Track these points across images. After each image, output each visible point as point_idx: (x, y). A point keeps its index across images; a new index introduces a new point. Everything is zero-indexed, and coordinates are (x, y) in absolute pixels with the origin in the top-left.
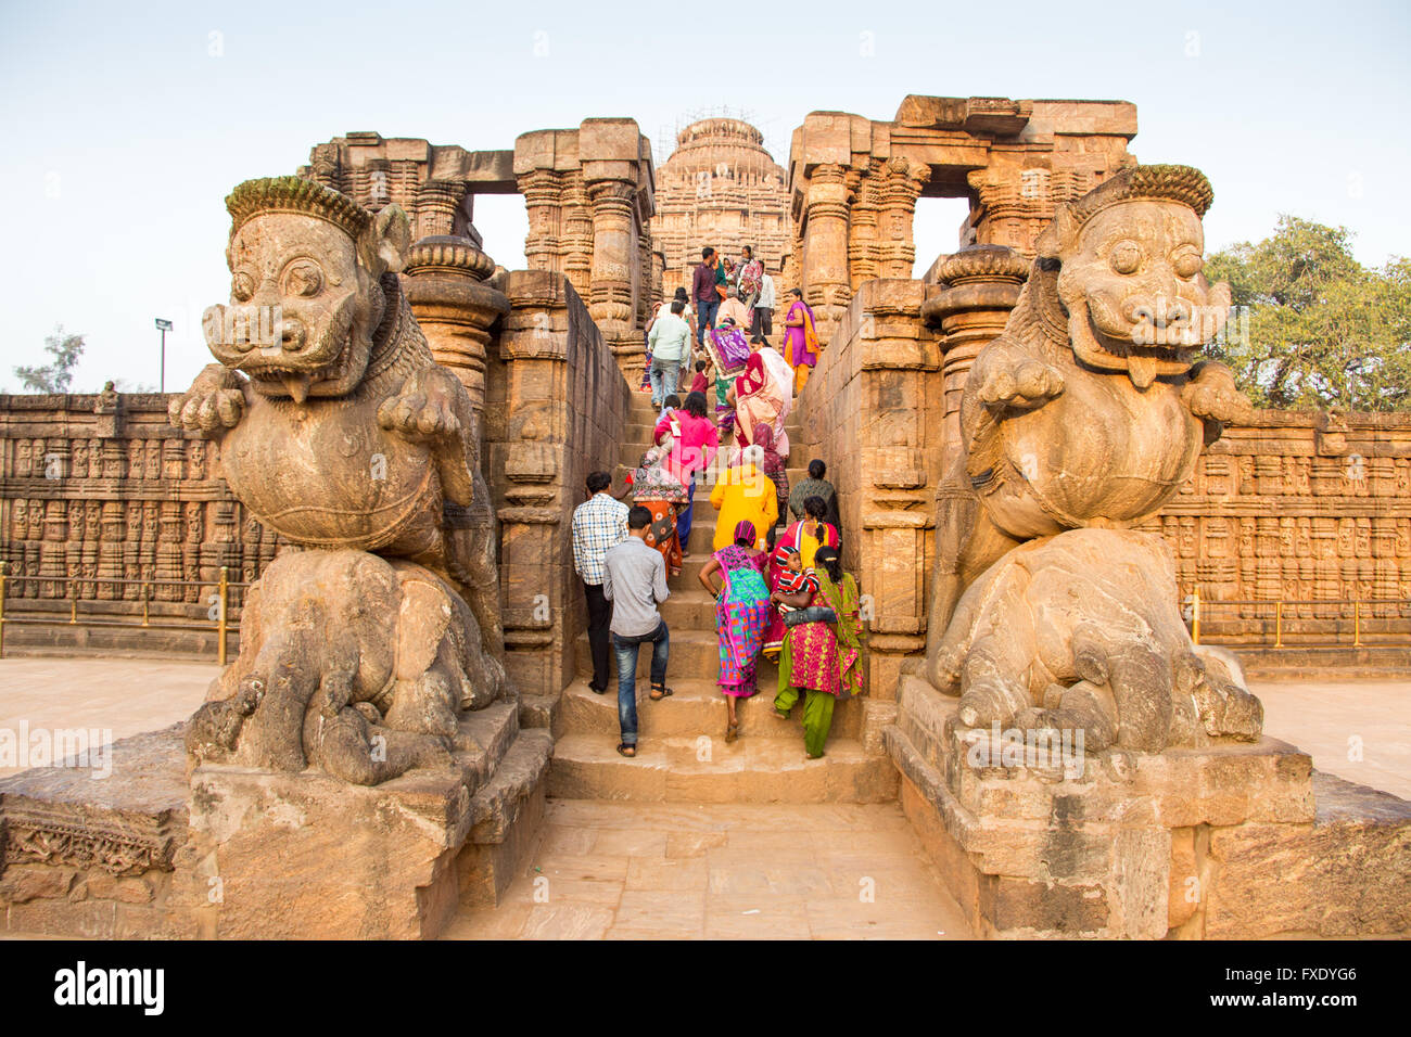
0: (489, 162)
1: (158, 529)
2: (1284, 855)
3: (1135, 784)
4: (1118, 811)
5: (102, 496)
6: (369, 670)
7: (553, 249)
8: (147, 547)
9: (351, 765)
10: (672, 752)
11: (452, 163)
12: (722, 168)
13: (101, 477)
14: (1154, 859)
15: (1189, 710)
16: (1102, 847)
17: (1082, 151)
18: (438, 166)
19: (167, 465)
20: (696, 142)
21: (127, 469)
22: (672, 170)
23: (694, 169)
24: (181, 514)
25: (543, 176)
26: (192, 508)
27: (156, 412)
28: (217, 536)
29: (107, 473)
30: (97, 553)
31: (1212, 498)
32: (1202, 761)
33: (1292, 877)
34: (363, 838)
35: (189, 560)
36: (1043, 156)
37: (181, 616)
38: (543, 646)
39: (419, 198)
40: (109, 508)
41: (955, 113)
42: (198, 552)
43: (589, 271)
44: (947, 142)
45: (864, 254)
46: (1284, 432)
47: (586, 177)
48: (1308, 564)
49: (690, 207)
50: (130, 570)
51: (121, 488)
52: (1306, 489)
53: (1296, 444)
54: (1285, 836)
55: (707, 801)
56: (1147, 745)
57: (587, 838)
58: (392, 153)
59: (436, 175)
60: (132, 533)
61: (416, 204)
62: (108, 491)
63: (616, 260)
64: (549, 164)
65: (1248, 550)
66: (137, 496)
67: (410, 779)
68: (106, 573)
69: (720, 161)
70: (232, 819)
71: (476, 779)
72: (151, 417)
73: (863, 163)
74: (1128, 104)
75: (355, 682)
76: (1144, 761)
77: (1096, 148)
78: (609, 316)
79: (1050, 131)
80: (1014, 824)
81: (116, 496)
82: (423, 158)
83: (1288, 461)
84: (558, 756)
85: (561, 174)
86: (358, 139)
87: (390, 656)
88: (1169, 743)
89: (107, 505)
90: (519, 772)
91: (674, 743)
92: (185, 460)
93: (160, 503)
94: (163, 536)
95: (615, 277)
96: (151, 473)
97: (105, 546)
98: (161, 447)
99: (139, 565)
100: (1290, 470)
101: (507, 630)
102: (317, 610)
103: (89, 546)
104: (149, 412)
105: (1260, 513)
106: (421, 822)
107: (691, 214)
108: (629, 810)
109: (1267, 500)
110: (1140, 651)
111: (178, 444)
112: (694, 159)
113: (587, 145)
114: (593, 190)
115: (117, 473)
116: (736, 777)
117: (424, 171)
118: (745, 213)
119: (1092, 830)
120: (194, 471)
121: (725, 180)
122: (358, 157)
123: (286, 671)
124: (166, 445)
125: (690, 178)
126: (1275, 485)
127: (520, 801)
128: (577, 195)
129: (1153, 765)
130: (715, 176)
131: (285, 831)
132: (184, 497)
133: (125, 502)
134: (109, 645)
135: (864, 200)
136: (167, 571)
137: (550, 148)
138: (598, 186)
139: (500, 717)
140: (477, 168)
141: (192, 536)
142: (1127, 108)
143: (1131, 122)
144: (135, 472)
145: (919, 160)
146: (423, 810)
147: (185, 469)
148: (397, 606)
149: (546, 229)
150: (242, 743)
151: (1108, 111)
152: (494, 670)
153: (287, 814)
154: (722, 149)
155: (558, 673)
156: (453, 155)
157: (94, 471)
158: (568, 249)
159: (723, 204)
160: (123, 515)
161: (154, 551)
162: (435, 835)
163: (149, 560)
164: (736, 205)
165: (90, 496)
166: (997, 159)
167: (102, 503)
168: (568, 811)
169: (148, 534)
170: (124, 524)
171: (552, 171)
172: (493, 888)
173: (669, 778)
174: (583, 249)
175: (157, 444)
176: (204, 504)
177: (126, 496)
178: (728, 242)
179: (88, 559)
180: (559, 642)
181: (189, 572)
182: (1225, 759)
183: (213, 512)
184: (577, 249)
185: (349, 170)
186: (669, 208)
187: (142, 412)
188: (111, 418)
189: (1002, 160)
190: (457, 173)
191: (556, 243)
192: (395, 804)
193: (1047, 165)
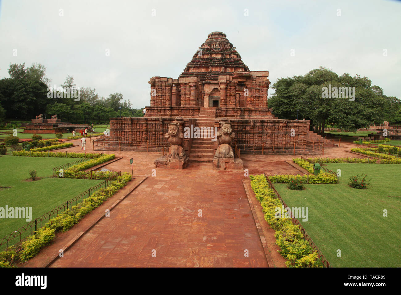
0: (176, 80)
1: (137, 135)
2: (232, 164)
4: (222, 161)
8: (135, 137)
9: (178, 158)
14: (224, 164)
16: (220, 163)
17: (261, 79)
18: (168, 81)
19: (137, 127)
21: (132, 127)
22: (206, 44)
24: (140, 133)
25: (184, 84)
27: (136, 120)
28: (144, 136)
29: (130, 128)
30: (129, 138)
31: (268, 132)
32: (227, 159)
33: (233, 166)
34: (179, 163)
35: (141, 139)
38: (188, 150)
40: (130, 132)
41: (241, 75)
42: (142, 138)
43: (190, 97)
44: (241, 78)
45: (228, 95)
47: (189, 85)
48: (281, 140)
50: (133, 140)
51: (132, 130)
52: (281, 130)
53: (280, 124)
56: (224, 158)
58: (162, 79)
59: (168, 83)
61: (166, 87)
62: (130, 130)
63: (193, 96)
64: (184, 82)
65: (273, 138)
66: (134, 131)
68: (130, 140)
70: (171, 162)
71: (185, 160)
73: (228, 82)
74: (268, 71)
77: (263, 78)
78: (193, 104)
80: (215, 162)
82: (166, 80)
85: (186, 83)
86: (157, 78)
87: (179, 152)
93: (137, 132)
95: (194, 99)
96: (135, 128)
98: (137, 124)
99: (134, 139)
100: (280, 128)
101: (185, 149)
102: (175, 149)
103: (128, 137)
109: (276, 132)
110: (224, 152)
113: (189, 80)
114: (190, 87)
116: (203, 161)
117: (166, 82)
120: (141, 127)
122: (157, 80)
123: (174, 153)
126: (277, 130)
128: (188, 87)
132: (140, 131)
135: (229, 87)
136: (138, 140)
140: (174, 81)
141: (141, 135)
143: (268, 74)
145: (236, 81)
148: (179, 149)
149: (184, 91)
150: (171, 157)
151: (264, 73)
152: (185, 153)
153: (174, 161)
155: (189, 153)
156: (170, 80)
157: (128, 128)
167: (129, 131)
169: (135, 135)
170: (132, 134)
172: (186, 167)
173: (198, 161)
176: (142, 132)
181: (141, 140)
183: (144, 133)
184: (188, 94)
185: (156, 82)
187: (134, 120)
188: (130, 121)
190: (171, 82)
191: (186, 93)
192: (181, 161)
193: (255, 81)
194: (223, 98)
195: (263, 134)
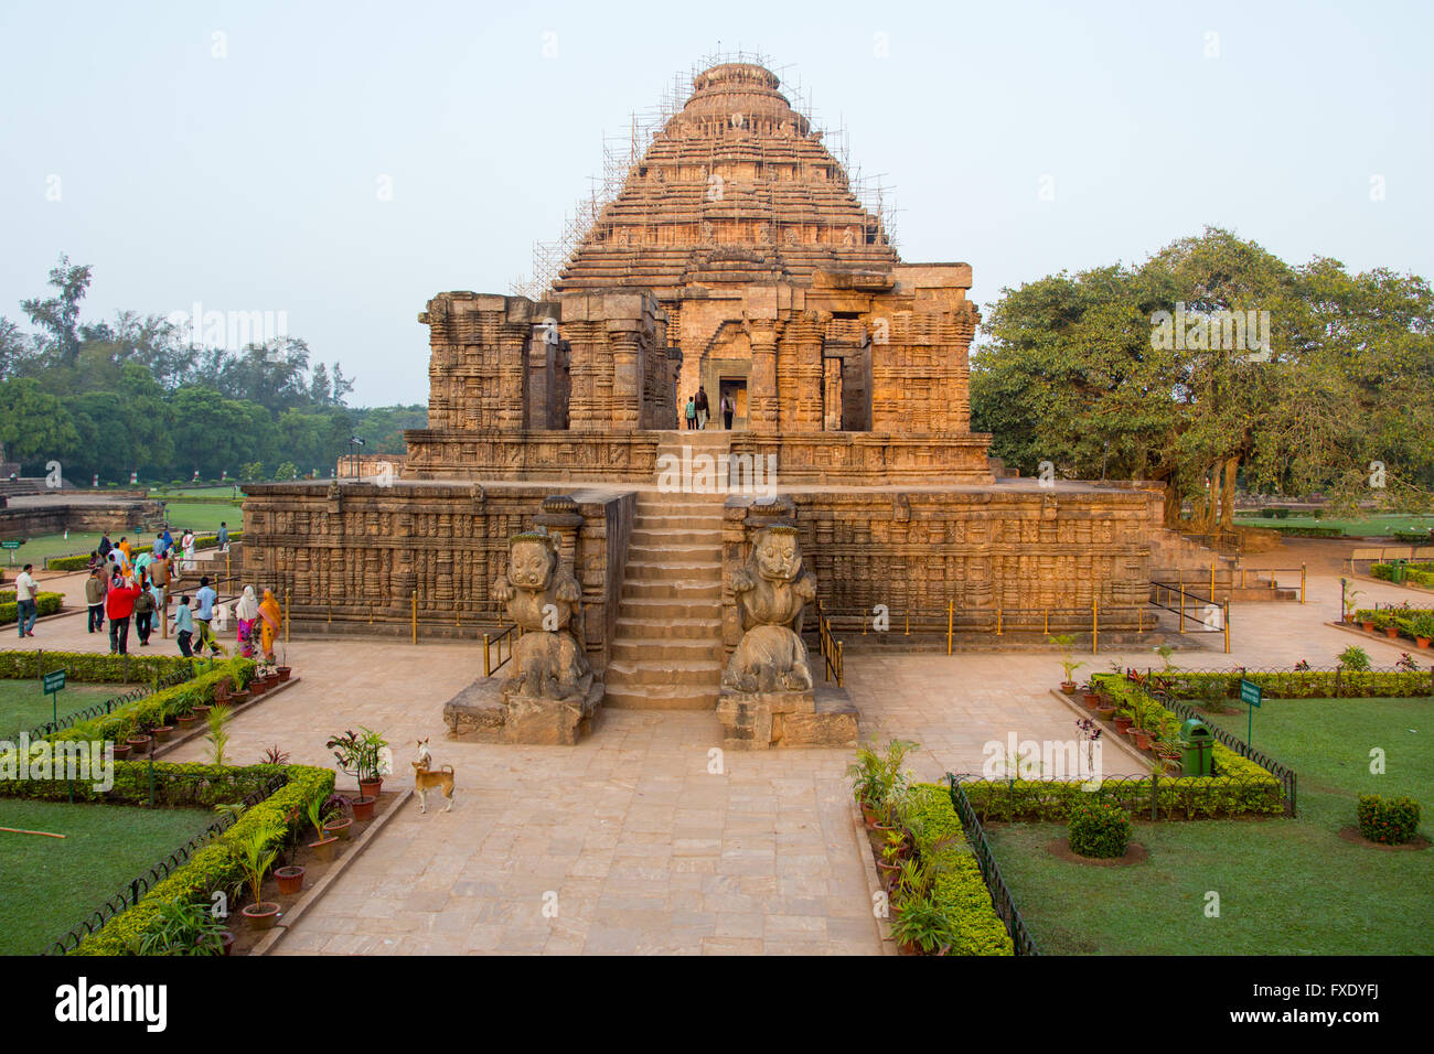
0: (545, 310)
1: (365, 564)
2: (806, 722)
3: (762, 701)
4: (757, 708)
5: (331, 546)
6: (554, 668)
7: (589, 372)
8: (358, 575)
9: (554, 696)
10: (648, 690)
11: (521, 310)
12: (738, 118)
13: (328, 534)
14: (768, 721)
15: (780, 682)
16: (752, 717)
17: (935, 298)
18: (511, 313)
19: (369, 527)
20: (713, 89)
21: (344, 529)
22: (688, 118)
23: (709, 118)
24: (378, 556)
25: (581, 325)
26: (384, 553)
27: (360, 496)
28: (401, 570)
29: (332, 532)
30: (329, 578)
31: (974, 546)
32: (781, 696)
33: (809, 728)
34: (558, 715)
35: (384, 583)
36: (909, 303)
37: (383, 615)
38: (599, 650)
39: (501, 335)
41: (846, 282)
42: (389, 578)
43: (611, 387)
44: (843, 297)
45: (787, 374)
46: (1023, 505)
47: (609, 329)
48: (1035, 583)
49: (706, 159)
50: (349, 588)
51: (341, 541)
52: (1035, 539)
53: (1029, 513)
54: (806, 717)
55: (660, 708)
56: (766, 691)
57: (617, 720)
58: (483, 306)
59: (510, 319)
60: (349, 567)
61: (498, 339)
62: (334, 543)
63: (628, 382)
64: (585, 318)
65: (998, 575)
66: (352, 545)
67: (569, 699)
68: (335, 589)
69: (736, 110)
70: (521, 711)
71: (586, 699)
72: (358, 499)
73: (786, 316)
74: (967, 265)
75: (551, 672)
76: (765, 695)
77: (945, 296)
78: (625, 418)
79: (912, 287)
80: (727, 711)
81: (340, 546)
82: (502, 309)
83: (1025, 523)
84: (608, 692)
85: (593, 322)
86: (460, 296)
87: (559, 664)
88: (772, 691)
89: (333, 551)
90: (596, 698)
91: (649, 687)
92: (378, 525)
93: (365, 549)
94: (367, 568)
95: (629, 394)
96: (359, 531)
97: (333, 574)
98: (364, 517)
99: (354, 585)
100: (1026, 528)
101: (588, 644)
102: (540, 652)
103: (324, 574)
104: (356, 496)
105: (1006, 554)
106: (574, 710)
107: (707, 166)
108: (632, 712)
109: (1010, 546)
110: (767, 665)
111: (375, 515)
112: (710, 108)
113: (608, 309)
114: (613, 337)
115: (339, 532)
116: (671, 700)
117: (503, 317)
118: (759, 164)
119: (750, 713)
120: (385, 531)
121: (739, 129)
122: (459, 308)
123: (533, 670)
124: (368, 515)
125: (706, 127)
126: (1015, 537)
127: (597, 705)
128: (602, 338)
129: (767, 696)
130: (730, 125)
131: (536, 713)
132: (380, 546)
133: (344, 549)
134: (341, 632)
135: (788, 338)
136: (371, 588)
137: (585, 307)
138: (616, 335)
139: (589, 680)
140: (537, 314)
141: (385, 567)
142: (965, 269)
143: (969, 278)
144: (349, 531)
145: (824, 309)
146: (575, 707)
147: (380, 530)
148: (559, 648)
149: (583, 359)
150: (522, 690)
151: (949, 275)
152: (586, 664)
153: (537, 709)
154: (737, 99)
155: (605, 660)
156: (521, 305)
157: (324, 530)
158: (597, 372)
159: (738, 156)
160: (342, 556)
161: (363, 576)
162: (578, 713)
163: (360, 582)
164: (751, 157)
165: (323, 545)
166: (878, 306)
167: (330, 549)
168: (609, 712)
169: (359, 567)
170: (344, 561)
171: (587, 322)
172: (590, 730)
173: (647, 700)
174: (607, 372)
175: (361, 515)
176: (391, 550)
177: (345, 545)
178: (742, 196)
179: (324, 582)
180: (605, 648)
181: (383, 589)
182: (788, 695)
183: (399, 555)
184: (604, 372)
185: (454, 316)
186: (686, 160)
187: (352, 496)
188: (336, 502)
189: (881, 307)
190: (525, 317)
191: (591, 368)
192: (567, 706)
193: (911, 308)
194: (765, 390)
195: (951, 560)
